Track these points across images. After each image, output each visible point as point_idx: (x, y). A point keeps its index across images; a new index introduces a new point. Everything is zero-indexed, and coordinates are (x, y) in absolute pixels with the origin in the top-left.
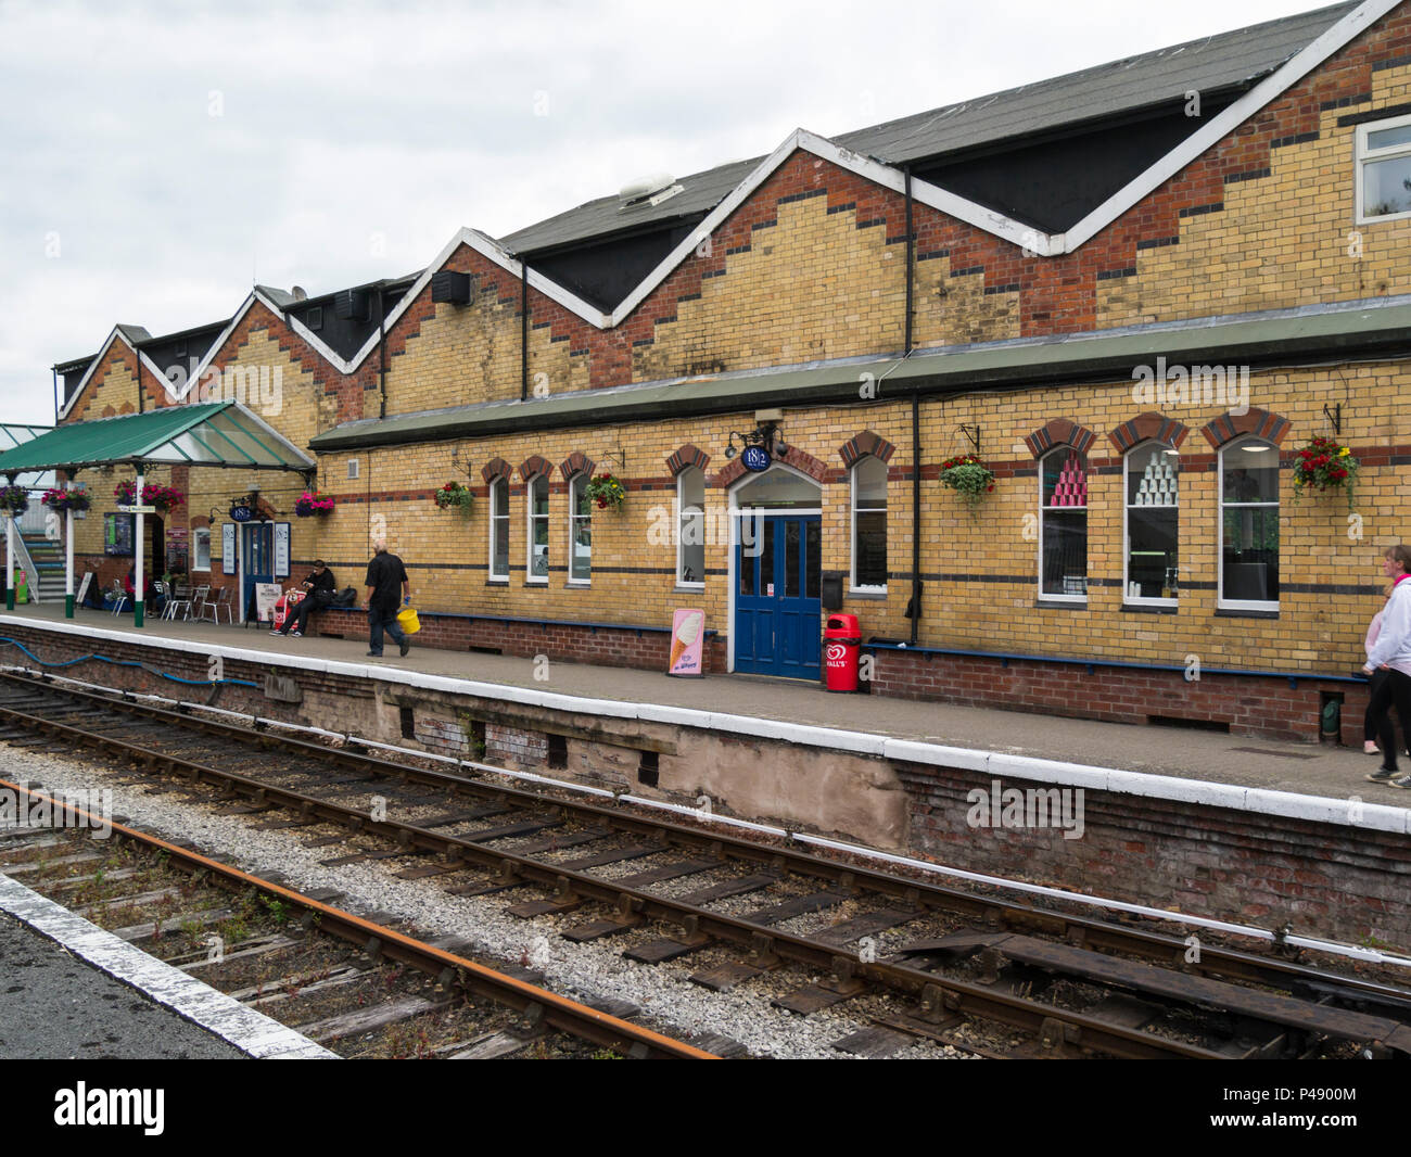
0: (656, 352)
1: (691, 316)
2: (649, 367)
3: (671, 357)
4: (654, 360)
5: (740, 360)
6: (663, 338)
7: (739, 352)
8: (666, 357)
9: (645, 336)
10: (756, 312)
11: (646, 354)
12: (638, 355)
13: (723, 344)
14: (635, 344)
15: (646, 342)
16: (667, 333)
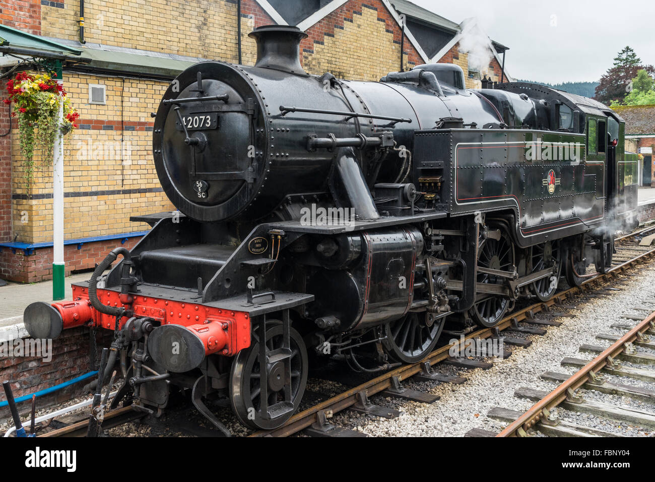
0: (315, 59)
1: (330, 45)
2: (311, 66)
3: (322, 64)
4: (314, 63)
5: (349, 75)
6: (318, 52)
7: (349, 71)
8: (319, 63)
9: (309, 48)
10: (355, 54)
11: (310, 58)
12: (306, 58)
13: (344, 65)
14: (305, 51)
15: (310, 52)
16: (320, 50)
